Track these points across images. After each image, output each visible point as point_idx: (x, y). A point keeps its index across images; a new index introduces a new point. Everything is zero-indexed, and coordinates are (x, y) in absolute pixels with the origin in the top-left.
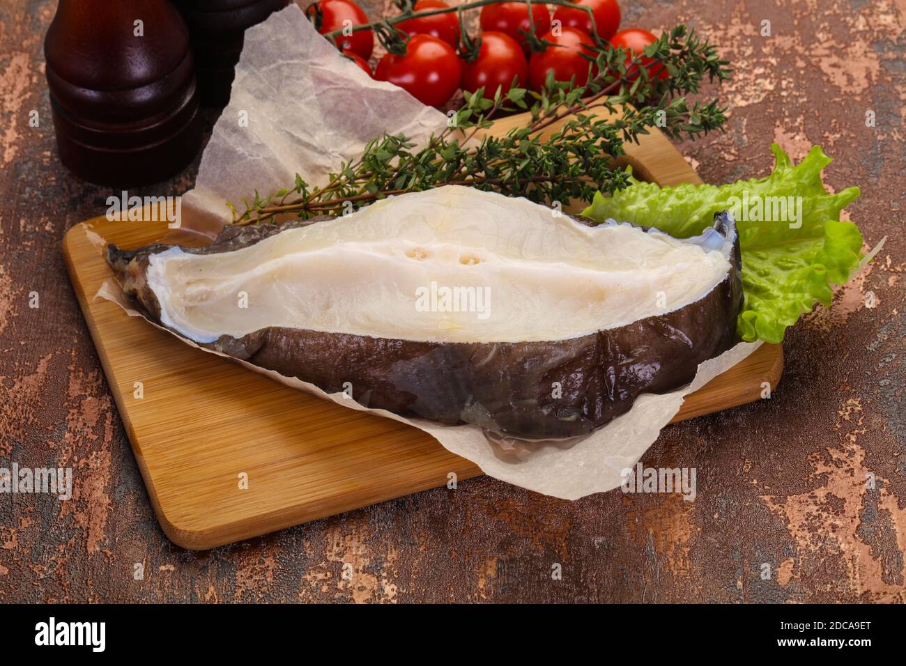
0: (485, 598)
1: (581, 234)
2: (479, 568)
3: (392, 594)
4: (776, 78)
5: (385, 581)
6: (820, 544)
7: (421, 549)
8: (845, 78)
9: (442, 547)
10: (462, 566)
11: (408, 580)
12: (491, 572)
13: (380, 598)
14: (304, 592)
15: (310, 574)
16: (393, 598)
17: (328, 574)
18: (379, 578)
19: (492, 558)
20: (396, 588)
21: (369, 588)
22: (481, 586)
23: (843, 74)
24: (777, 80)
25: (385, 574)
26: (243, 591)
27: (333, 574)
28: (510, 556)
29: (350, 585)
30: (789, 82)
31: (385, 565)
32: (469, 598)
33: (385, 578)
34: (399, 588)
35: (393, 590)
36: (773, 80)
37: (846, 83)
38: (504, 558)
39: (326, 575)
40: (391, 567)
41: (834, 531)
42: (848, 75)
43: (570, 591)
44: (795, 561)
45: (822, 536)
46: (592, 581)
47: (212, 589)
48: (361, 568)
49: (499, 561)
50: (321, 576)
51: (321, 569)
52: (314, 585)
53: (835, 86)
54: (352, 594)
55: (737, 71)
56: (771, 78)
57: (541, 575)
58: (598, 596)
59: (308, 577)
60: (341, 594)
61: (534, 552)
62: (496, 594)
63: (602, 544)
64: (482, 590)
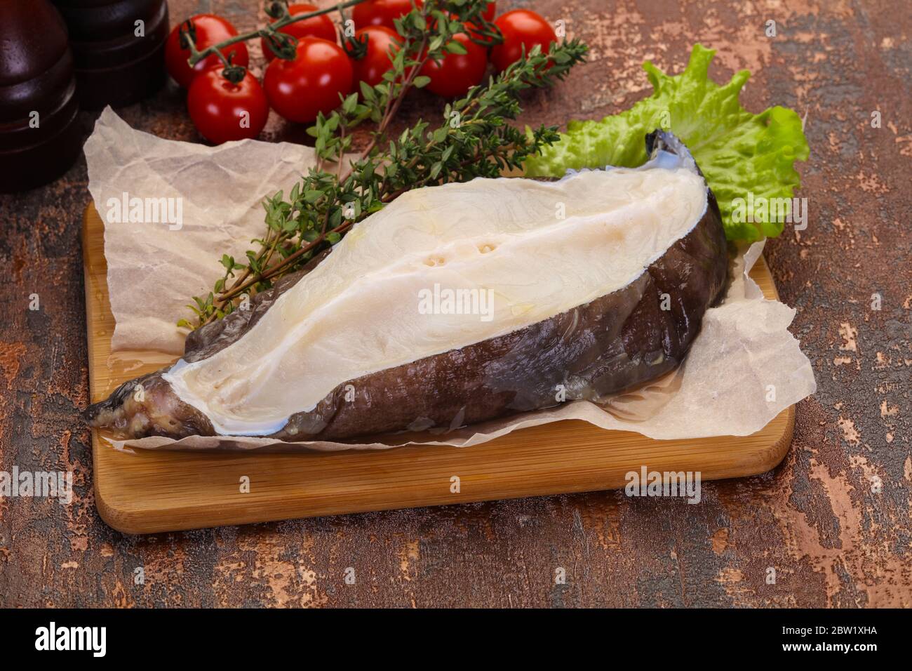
0: (409, 579)
2: (400, 551)
3: (310, 580)
4: (667, 63)
5: (302, 568)
7: (338, 536)
8: (737, 61)
9: (360, 533)
10: (382, 551)
11: (327, 565)
12: (414, 555)
13: (298, 585)
14: (217, 583)
15: (222, 565)
16: (312, 584)
17: (242, 564)
18: (296, 565)
19: (412, 541)
20: (314, 574)
21: (286, 575)
22: (405, 569)
23: (735, 57)
24: (668, 65)
25: (302, 561)
26: (152, 585)
27: (247, 564)
28: (432, 538)
29: (265, 574)
30: (681, 67)
31: (301, 553)
32: (392, 580)
33: (303, 565)
34: (317, 575)
35: (311, 576)
36: (665, 65)
37: (738, 66)
38: (425, 540)
39: (240, 565)
40: (308, 554)
41: (767, 502)
42: (740, 58)
43: (497, 570)
44: (729, 531)
46: (519, 559)
47: (119, 584)
48: (276, 557)
49: (421, 543)
50: (234, 566)
51: (234, 560)
52: (228, 575)
53: (728, 69)
54: (268, 582)
55: (626, 58)
56: (662, 63)
57: (466, 555)
58: (527, 573)
59: (221, 568)
60: (256, 583)
61: (456, 533)
62: (420, 576)
63: (527, 523)
64: (405, 572)
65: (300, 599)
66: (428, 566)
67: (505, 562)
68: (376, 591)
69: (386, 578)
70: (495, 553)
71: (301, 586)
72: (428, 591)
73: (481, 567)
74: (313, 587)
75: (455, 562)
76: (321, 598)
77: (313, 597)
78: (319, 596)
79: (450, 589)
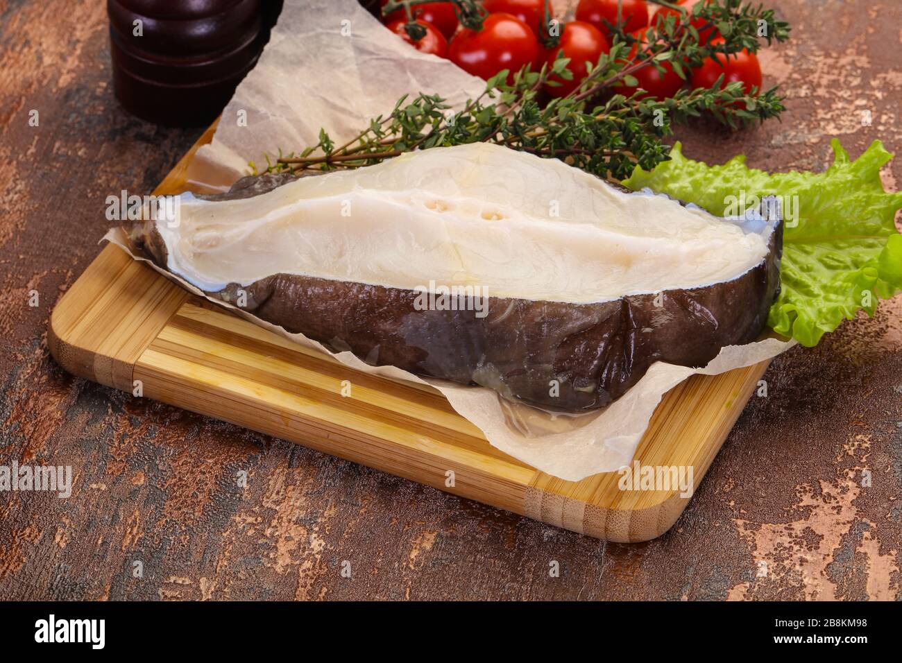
0: (413, 568)
1: (614, 200)
2: (416, 539)
3: (317, 549)
5: (314, 535)
6: (782, 575)
7: (362, 511)
9: (384, 513)
10: (398, 534)
11: (339, 537)
12: (428, 546)
13: (304, 551)
14: (228, 533)
15: (240, 516)
16: (317, 553)
17: (259, 519)
18: (310, 531)
19: (431, 532)
20: (323, 544)
21: (297, 539)
22: (412, 556)
25: (317, 529)
26: (167, 521)
27: (264, 519)
28: (451, 533)
29: (277, 533)
31: (319, 520)
32: (397, 565)
33: (316, 532)
34: (326, 545)
35: (320, 545)
38: (445, 533)
39: (256, 520)
40: (325, 522)
41: (801, 565)
43: (503, 576)
44: (751, 586)
45: (788, 567)
46: (529, 571)
47: (137, 513)
48: (294, 519)
49: (439, 535)
50: (250, 520)
51: (251, 512)
52: (241, 527)
54: (277, 542)
57: (478, 556)
58: (531, 586)
59: (238, 519)
60: (265, 541)
61: (477, 533)
62: (425, 567)
63: (551, 538)
64: (412, 560)
65: (300, 564)
66: (437, 558)
67: (514, 570)
68: (376, 572)
69: (391, 562)
70: (508, 561)
71: (306, 552)
72: (427, 583)
73: (488, 571)
74: (317, 556)
75: (464, 560)
76: (321, 569)
77: (313, 566)
78: (320, 566)
79: (449, 585)
